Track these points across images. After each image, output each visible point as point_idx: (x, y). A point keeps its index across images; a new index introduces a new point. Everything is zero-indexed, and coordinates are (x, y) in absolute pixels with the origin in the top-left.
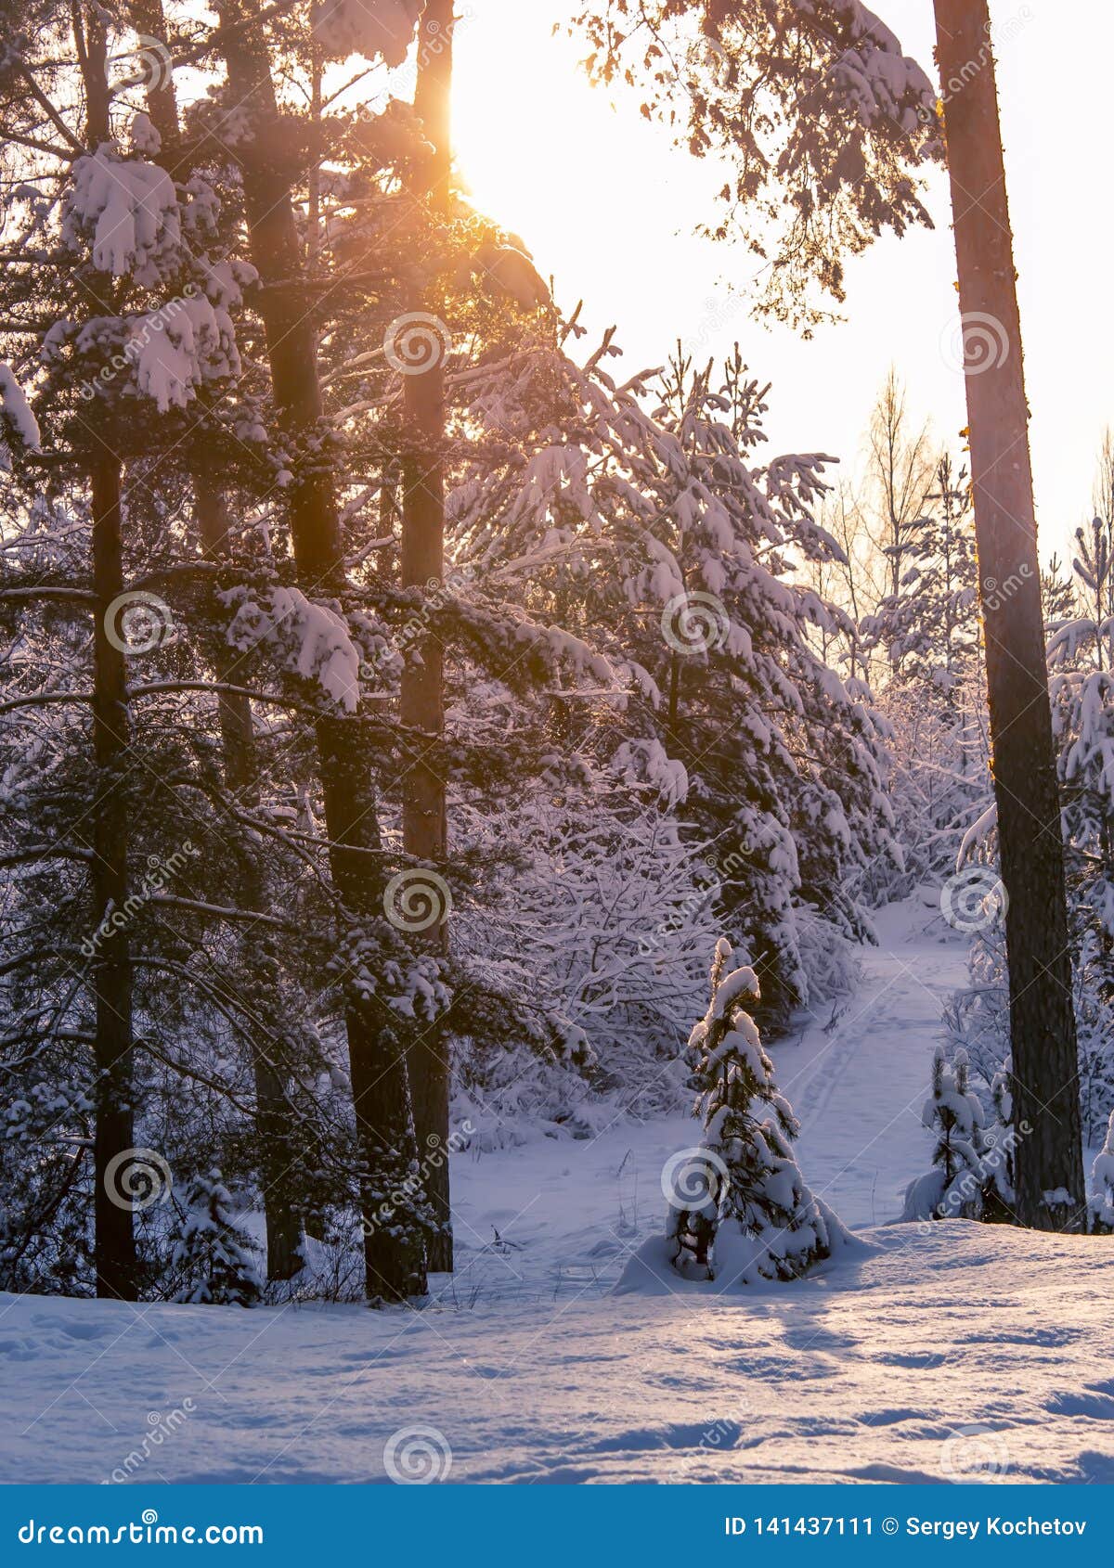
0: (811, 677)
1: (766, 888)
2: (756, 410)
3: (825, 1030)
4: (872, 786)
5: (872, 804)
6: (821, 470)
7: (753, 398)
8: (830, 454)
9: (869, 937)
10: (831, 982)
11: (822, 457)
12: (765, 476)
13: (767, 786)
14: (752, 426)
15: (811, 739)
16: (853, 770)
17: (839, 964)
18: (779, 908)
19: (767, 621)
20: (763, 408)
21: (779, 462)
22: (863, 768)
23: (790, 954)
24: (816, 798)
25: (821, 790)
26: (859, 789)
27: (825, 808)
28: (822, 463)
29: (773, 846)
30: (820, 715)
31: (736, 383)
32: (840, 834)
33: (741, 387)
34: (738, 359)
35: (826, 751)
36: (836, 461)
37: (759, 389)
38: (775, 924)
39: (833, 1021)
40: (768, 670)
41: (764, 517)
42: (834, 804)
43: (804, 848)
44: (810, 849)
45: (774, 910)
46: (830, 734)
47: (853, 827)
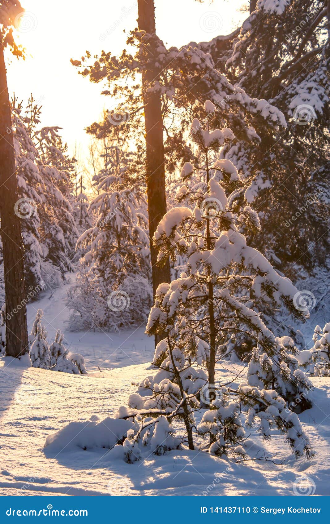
0: (53, 193)
1: (31, 256)
2: (38, 113)
3: (49, 299)
4: (73, 225)
5: (73, 231)
6: (57, 131)
7: (37, 110)
8: (60, 127)
9: (73, 271)
10: (54, 284)
11: (57, 128)
12: (40, 133)
13: (33, 225)
14: (37, 118)
15: (55, 212)
16: (67, 221)
17: (57, 279)
18: (35, 262)
19: (33, 176)
20: (40, 113)
21: (44, 129)
22: (70, 220)
23: (38, 276)
24: (54, 229)
25: (56, 227)
26: (68, 226)
27: (57, 232)
28: (58, 129)
29: (32, 243)
30: (56, 204)
31: (31, 105)
32: (61, 240)
33: (33, 106)
34: (32, 98)
35: (59, 215)
36: (62, 129)
37: (38, 107)
38: (33, 267)
39: (51, 296)
40: (32, 191)
41: (31, 145)
42: (60, 231)
43: (51, 244)
44: (52, 244)
45: (33, 263)
46: (60, 211)
47: (66, 238)
